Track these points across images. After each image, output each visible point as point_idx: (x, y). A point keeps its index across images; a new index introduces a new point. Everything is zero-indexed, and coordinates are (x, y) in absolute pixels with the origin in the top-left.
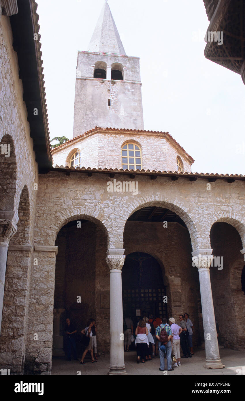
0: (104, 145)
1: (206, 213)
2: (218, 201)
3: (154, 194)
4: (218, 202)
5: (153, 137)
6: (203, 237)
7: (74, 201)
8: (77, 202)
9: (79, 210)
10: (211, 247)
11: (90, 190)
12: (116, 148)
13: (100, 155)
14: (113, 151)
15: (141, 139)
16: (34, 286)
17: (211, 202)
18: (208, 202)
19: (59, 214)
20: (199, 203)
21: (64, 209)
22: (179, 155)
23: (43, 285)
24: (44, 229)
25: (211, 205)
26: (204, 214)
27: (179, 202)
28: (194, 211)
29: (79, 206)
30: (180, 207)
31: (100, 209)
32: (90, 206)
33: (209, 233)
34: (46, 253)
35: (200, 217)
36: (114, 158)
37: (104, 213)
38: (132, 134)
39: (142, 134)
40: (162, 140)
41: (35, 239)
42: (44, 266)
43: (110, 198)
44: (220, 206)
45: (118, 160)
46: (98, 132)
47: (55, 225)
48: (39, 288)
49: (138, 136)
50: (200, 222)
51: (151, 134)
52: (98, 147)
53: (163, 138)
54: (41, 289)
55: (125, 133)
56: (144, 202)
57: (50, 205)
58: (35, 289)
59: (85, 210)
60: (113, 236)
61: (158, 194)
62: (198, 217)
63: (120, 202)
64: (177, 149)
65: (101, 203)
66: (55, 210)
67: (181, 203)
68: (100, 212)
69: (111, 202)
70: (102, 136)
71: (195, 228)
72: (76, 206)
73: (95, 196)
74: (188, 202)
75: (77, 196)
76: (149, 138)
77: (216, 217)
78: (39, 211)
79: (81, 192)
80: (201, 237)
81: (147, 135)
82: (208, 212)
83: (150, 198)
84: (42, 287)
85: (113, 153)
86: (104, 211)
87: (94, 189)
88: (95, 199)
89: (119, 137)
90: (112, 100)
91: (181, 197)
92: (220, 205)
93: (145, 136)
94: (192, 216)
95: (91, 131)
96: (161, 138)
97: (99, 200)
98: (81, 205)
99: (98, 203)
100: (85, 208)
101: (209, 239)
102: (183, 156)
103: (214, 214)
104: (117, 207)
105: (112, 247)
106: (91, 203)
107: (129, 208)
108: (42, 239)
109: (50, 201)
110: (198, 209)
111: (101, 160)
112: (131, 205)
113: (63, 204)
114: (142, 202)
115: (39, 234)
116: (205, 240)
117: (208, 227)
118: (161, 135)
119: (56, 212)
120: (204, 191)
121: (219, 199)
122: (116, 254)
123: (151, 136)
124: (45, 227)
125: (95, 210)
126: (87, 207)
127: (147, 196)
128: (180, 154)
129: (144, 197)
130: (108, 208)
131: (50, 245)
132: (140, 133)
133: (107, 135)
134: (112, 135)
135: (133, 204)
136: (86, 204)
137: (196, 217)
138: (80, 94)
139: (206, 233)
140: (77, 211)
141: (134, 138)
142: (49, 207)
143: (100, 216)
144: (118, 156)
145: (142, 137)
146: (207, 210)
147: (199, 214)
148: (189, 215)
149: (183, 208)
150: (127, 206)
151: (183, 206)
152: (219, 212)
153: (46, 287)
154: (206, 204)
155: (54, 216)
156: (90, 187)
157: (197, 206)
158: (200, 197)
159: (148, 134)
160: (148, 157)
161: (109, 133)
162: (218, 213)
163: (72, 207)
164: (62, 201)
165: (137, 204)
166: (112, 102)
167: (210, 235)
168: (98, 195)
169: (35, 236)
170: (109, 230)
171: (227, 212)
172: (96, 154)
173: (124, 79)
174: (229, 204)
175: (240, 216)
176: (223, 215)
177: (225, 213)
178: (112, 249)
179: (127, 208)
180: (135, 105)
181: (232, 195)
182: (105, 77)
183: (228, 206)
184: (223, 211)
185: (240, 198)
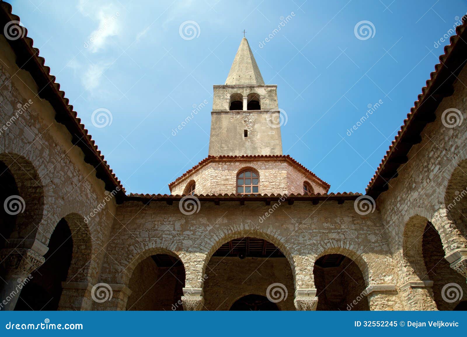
0: (217, 174)
1: (309, 243)
2: (325, 227)
3: (243, 222)
4: (325, 229)
5: (273, 162)
6: (304, 273)
7: (150, 233)
8: (154, 233)
9: (154, 243)
10: (314, 286)
11: (170, 220)
12: (230, 177)
13: (212, 185)
14: (227, 180)
15: (258, 165)
17: (316, 229)
18: (312, 229)
19: (132, 247)
20: (300, 231)
21: (138, 242)
22: (308, 181)
24: (114, 265)
25: (316, 232)
26: (306, 244)
27: (274, 231)
28: (293, 241)
29: (155, 238)
30: (275, 236)
31: (178, 241)
32: (167, 238)
33: (313, 268)
35: (301, 248)
36: (228, 187)
37: (182, 246)
38: (248, 161)
39: (259, 159)
40: (283, 164)
41: (102, 276)
43: (191, 228)
44: (327, 233)
45: (232, 189)
46: (211, 162)
47: (126, 260)
49: (255, 163)
50: (300, 254)
51: (269, 159)
52: (211, 177)
53: (284, 162)
55: (241, 161)
56: (230, 232)
57: (123, 237)
59: (161, 243)
60: (189, 273)
61: (248, 221)
62: (298, 249)
63: (202, 233)
64: (304, 173)
65: (180, 234)
66: (128, 243)
67: (276, 232)
68: (178, 245)
69: (192, 232)
70: (216, 165)
71: (294, 262)
72: (152, 239)
73: (174, 226)
74: (286, 230)
75: (154, 227)
76: (267, 163)
77: (323, 247)
78: (112, 245)
79: (159, 223)
80: (302, 274)
81: (266, 161)
82: (311, 242)
83: (238, 227)
85: (227, 182)
86: (182, 244)
87: (174, 219)
88: (174, 230)
89: (234, 165)
90: (248, 130)
91: (277, 224)
92: (327, 231)
93: (263, 162)
94: (289, 246)
95: (204, 161)
97: (178, 231)
98: (158, 237)
99: (177, 234)
100: (162, 240)
101: (313, 276)
102: (314, 181)
103: (320, 243)
104: (198, 239)
105: (188, 286)
106: (169, 235)
107: (212, 239)
108: (109, 276)
109: (125, 233)
110: (299, 238)
111: (212, 190)
112: (215, 235)
113: (138, 236)
114: (228, 231)
115: (108, 270)
116: (308, 277)
117: (311, 260)
118: (281, 159)
119: (129, 246)
120: (307, 215)
121: (326, 225)
123: (270, 161)
124: (115, 262)
125: (173, 242)
126: (164, 239)
127: (235, 226)
128: (310, 179)
129: (230, 226)
130: (188, 239)
131: (117, 283)
132: (257, 159)
133: (221, 163)
134: (227, 164)
135: (217, 234)
136: (164, 236)
138: (215, 127)
139: (309, 268)
140: (153, 243)
141: (251, 165)
142: (122, 240)
143: (178, 249)
144: (231, 185)
145: (259, 163)
146: (310, 239)
147: (299, 244)
148: (286, 246)
149: (279, 237)
150: (210, 237)
151: (279, 235)
152: (326, 241)
154: (309, 231)
155: (126, 249)
156: (170, 217)
157: (297, 234)
158: (301, 223)
159: (266, 159)
160: (266, 184)
161: (223, 162)
162: (324, 243)
163: (147, 239)
164: (138, 233)
165: (221, 234)
166: (248, 133)
167: (313, 271)
168: (178, 225)
169: (102, 273)
170: (185, 265)
171: (337, 241)
172: (209, 184)
173: (261, 108)
174: (339, 231)
175: (355, 245)
176: (332, 244)
177: (335, 242)
178: (188, 287)
179: (210, 239)
180: (273, 133)
181: (344, 218)
182: (241, 108)
183: (339, 233)
184: (332, 239)
185: (355, 222)
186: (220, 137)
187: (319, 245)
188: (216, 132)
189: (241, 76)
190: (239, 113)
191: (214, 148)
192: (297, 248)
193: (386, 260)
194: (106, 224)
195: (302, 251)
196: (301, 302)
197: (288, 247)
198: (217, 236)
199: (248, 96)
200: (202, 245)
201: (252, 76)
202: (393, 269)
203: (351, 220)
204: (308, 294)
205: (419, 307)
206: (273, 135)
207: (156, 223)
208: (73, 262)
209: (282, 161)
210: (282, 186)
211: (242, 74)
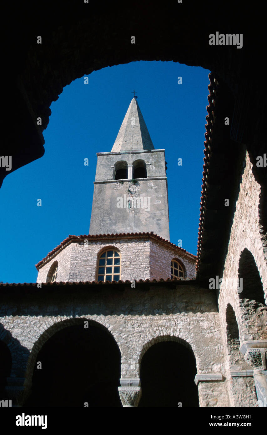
0: (77, 255)
1: (137, 331)
3: (74, 309)
5: (136, 240)
6: (128, 362)
10: (138, 376)
12: (90, 258)
13: (72, 266)
14: (87, 260)
15: (121, 244)
22: (177, 257)
28: (121, 328)
30: (104, 325)
35: (128, 336)
36: (88, 268)
38: (111, 240)
39: (122, 238)
40: (146, 242)
44: (158, 320)
45: (92, 270)
46: (72, 242)
49: (117, 241)
51: (132, 237)
52: (71, 258)
53: (148, 239)
55: (101, 240)
56: (59, 320)
60: (16, 362)
61: (77, 310)
62: (126, 337)
64: (173, 249)
70: (77, 245)
80: (126, 363)
85: (86, 263)
89: (96, 244)
93: (126, 240)
94: (117, 335)
95: (66, 242)
96: (146, 239)
101: (138, 365)
102: (186, 257)
103: (149, 331)
104: (27, 327)
107: (41, 328)
110: (127, 326)
111: (72, 272)
112: (44, 324)
114: (57, 320)
116: (132, 367)
117: (138, 349)
118: (145, 236)
123: (133, 239)
128: (180, 256)
132: (119, 238)
133: (82, 243)
135: (46, 322)
139: (135, 357)
141: (114, 245)
143: (7, 338)
144: (91, 267)
145: (122, 241)
146: (139, 326)
147: (127, 332)
148: (113, 334)
149: (107, 326)
152: (155, 329)
156: (4, 305)
157: (126, 322)
159: (129, 237)
160: (127, 264)
161: (84, 241)
162: (153, 330)
170: (13, 355)
171: (167, 328)
172: (69, 266)
173: (148, 176)
175: (185, 332)
176: (161, 332)
177: (164, 329)
178: (13, 377)
179: (38, 328)
180: (159, 203)
181: (177, 304)
182: (126, 176)
183: (169, 320)
184: (161, 326)
185: (188, 308)
186: (102, 210)
187: (148, 333)
188: (98, 204)
189: (127, 142)
190: (122, 182)
191: (95, 222)
192: (124, 336)
193: (216, 347)
195: (130, 340)
196: (123, 393)
197: (115, 335)
199: (133, 164)
200: (31, 333)
201: (139, 141)
202: (223, 357)
203: (185, 305)
204: (131, 385)
205: (237, 398)
206: (159, 205)
209: (146, 238)
210: (144, 266)
211: (128, 140)
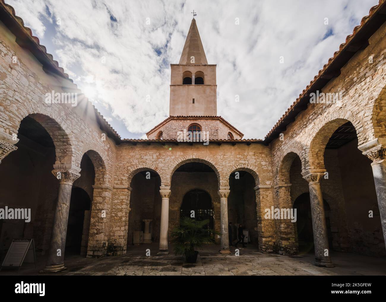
4: (237, 158)
6: (224, 179)
7: (139, 160)
8: (141, 160)
9: (142, 165)
11: (149, 153)
16: (114, 207)
17: (233, 158)
18: (231, 158)
19: (129, 168)
20: (223, 159)
21: (132, 165)
23: (119, 206)
24: (121, 177)
25: (232, 160)
26: (227, 166)
27: (209, 159)
29: (142, 163)
30: (210, 162)
31: (156, 164)
34: (121, 189)
35: (223, 167)
37: (158, 167)
40: (216, 122)
42: (120, 196)
43: (163, 158)
46: (172, 120)
47: (127, 174)
48: (116, 208)
49: (199, 120)
50: (222, 171)
52: (172, 129)
54: (118, 209)
56: (185, 159)
57: (123, 163)
58: (114, 209)
59: (146, 165)
60: (163, 179)
61: (195, 154)
63: (169, 160)
65: (156, 161)
66: (127, 166)
68: (156, 166)
69: (163, 160)
70: (175, 122)
71: (219, 175)
72: (140, 163)
73: (153, 156)
74: (216, 158)
75: (141, 157)
76: (207, 121)
77: (235, 167)
78: (117, 167)
80: (223, 180)
82: (229, 164)
83: (189, 157)
84: (118, 207)
86: (158, 165)
87: (152, 153)
88: (153, 158)
91: (211, 155)
92: (239, 160)
93: (204, 120)
97: (155, 159)
98: (144, 162)
104: (167, 163)
106: (150, 161)
108: (119, 182)
109: (124, 160)
110: (223, 163)
113: (132, 162)
114: (183, 159)
115: (117, 179)
116: (226, 181)
117: (228, 173)
119: (128, 167)
120: (228, 151)
121: (239, 156)
122: (164, 189)
124: (121, 175)
125: (153, 165)
126: (147, 163)
127: (187, 156)
129: (185, 156)
130: (161, 163)
131: (124, 185)
132: (201, 118)
133: (178, 121)
134: (182, 121)
136: (147, 161)
137: (220, 168)
139: (227, 177)
143: (156, 168)
145: (202, 121)
146: (229, 163)
147: (223, 165)
148: (215, 166)
151: (212, 161)
152: (237, 165)
153: (121, 207)
154: (229, 159)
155: (126, 169)
157: (222, 161)
158: (225, 155)
163: (138, 163)
164: (132, 160)
165: (180, 161)
166: (195, 101)
167: (229, 178)
168: (155, 156)
169: (114, 180)
170: (160, 176)
171: (244, 164)
174: (246, 159)
175: (253, 166)
177: (242, 165)
178: (162, 186)
179: (173, 163)
181: (249, 153)
183: (245, 160)
184: (241, 163)
185: (255, 155)
194: (112, 156)
196: (221, 192)
198: (177, 161)
199: (195, 73)
200: (169, 166)
203: (253, 154)
204: (225, 189)
207: (142, 155)
208: (96, 175)
209: (216, 120)
